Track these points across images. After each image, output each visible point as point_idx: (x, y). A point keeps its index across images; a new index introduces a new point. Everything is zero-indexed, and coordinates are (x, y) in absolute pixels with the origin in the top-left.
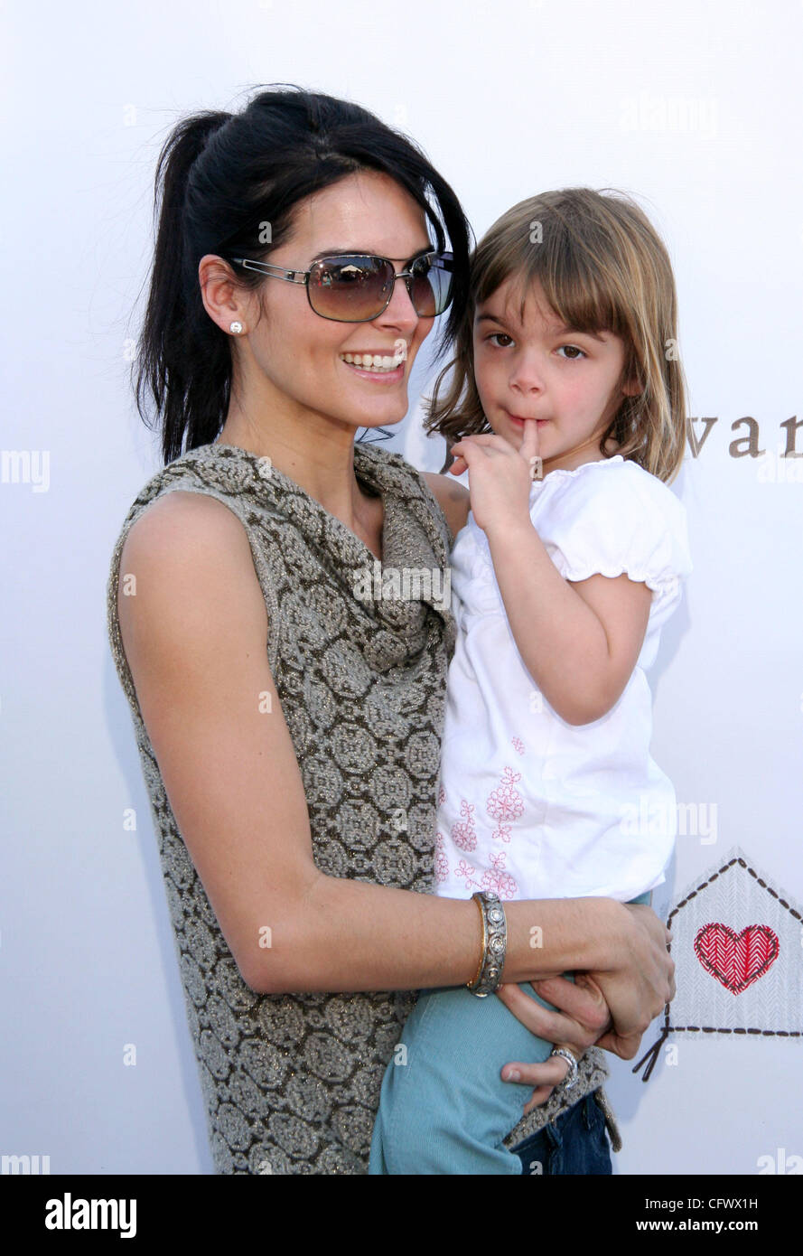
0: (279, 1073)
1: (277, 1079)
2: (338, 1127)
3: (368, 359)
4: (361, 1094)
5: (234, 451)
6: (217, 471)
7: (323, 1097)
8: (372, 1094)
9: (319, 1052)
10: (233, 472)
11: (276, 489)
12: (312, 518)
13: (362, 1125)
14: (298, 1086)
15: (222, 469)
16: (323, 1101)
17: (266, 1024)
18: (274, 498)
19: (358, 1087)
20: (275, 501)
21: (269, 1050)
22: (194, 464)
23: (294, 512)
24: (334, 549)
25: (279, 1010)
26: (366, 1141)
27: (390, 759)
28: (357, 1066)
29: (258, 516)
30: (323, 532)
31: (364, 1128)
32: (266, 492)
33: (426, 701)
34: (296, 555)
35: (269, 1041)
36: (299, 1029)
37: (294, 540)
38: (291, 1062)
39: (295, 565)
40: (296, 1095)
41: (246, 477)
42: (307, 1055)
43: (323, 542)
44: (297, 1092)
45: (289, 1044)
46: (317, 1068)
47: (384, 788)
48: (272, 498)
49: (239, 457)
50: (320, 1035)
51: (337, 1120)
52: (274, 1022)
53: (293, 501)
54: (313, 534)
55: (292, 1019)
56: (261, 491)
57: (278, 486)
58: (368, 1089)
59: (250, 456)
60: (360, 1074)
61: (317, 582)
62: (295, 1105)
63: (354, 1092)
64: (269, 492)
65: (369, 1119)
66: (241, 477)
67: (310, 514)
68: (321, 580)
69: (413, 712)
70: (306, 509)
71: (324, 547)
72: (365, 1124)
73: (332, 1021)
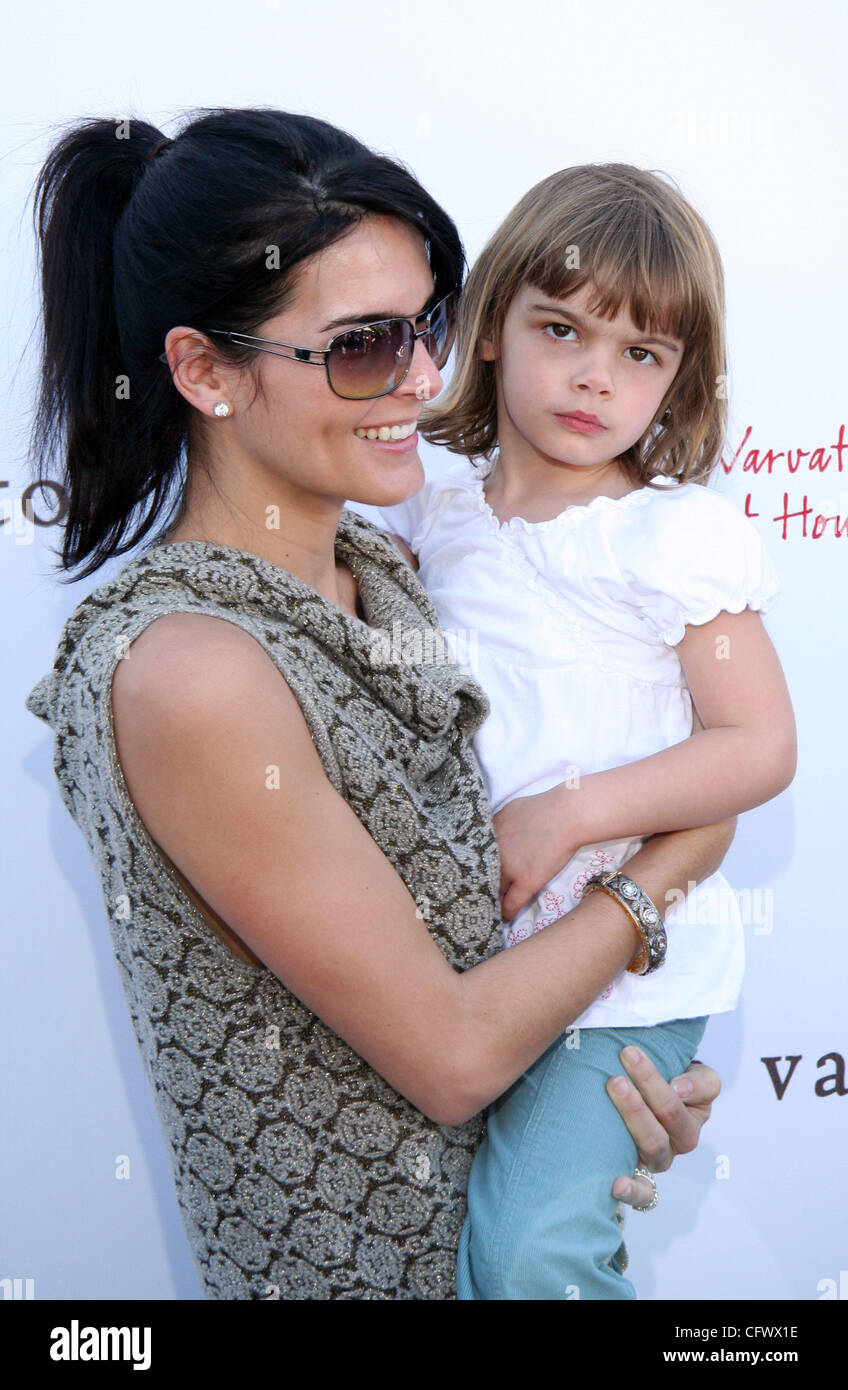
0: (346, 1245)
1: (345, 1252)
2: (415, 1283)
3: (385, 433)
4: (442, 1237)
5: (225, 551)
6: (213, 583)
7: (395, 1255)
8: (454, 1233)
9: (386, 1207)
10: (233, 582)
11: (287, 597)
12: (332, 627)
13: (445, 1272)
14: (366, 1253)
15: (220, 580)
16: (395, 1259)
17: (325, 1192)
18: (286, 609)
19: (438, 1231)
20: (287, 612)
21: (332, 1221)
22: (182, 575)
23: (310, 623)
24: (361, 657)
25: (336, 1173)
26: (450, 1288)
27: (474, 888)
28: (438, 1208)
29: (274, 633)
30: (347, 641)
31: (447, 1274)
32: (275, 603)
33: (475, 809)
34: (323, 671)
35: (331, 1211)
36: (360, 1188)
37: (315, 654)
38: (355, 1228)
39: (325, 682)
40: (366, 1264)
41: (250, 587)
42: (372, 1214)
43: (348, 651)
44: (367, 1261)
45: (351, 1208)
46: (385, 1225)
47: (463, 921)
48: (284, 609)
49: (233, 559)
50: (388, 1188)
51: (414, 1275)
52: (332, 1188)
53: (308, 610)
54: (335, 644)
55: (351, 1179)
56: (270, 602)
57: (289, 593)
58: (449, 1229)
59: (245, 557)
60: (441, 1216)
61: (351, 697)
62: (368, 1276)
63: (435, 1237)
64: (279, 604)
65: (453, 1262)
66: (245, 588)
67: (330, 622)
68: (355, 695)
69: (470, 829)
70: (324, 618)
71: (348, 656)
72: (448, 1270)
73: (405, 1168)
